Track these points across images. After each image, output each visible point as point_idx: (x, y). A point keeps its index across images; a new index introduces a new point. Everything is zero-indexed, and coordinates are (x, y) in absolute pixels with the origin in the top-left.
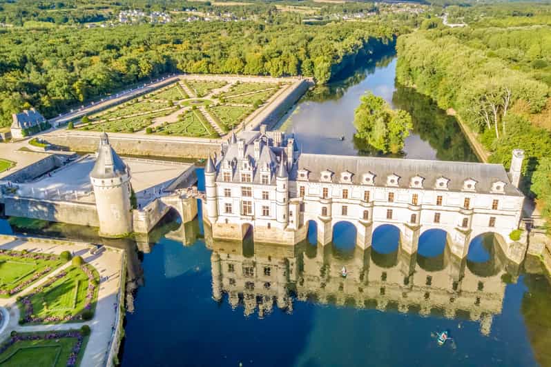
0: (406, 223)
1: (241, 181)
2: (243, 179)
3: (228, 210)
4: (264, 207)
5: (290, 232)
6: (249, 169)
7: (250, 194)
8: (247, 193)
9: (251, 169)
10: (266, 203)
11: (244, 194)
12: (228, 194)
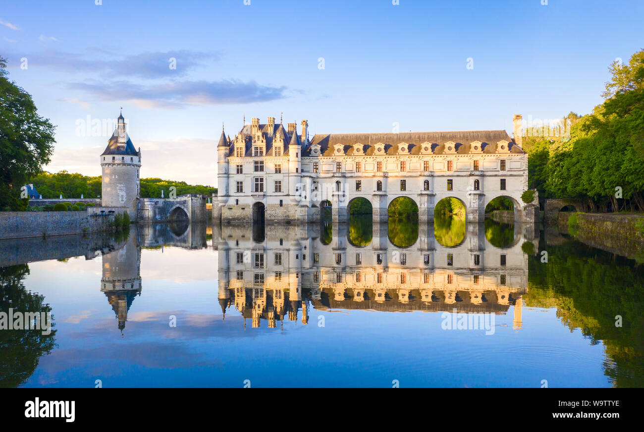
0: (420, 193)
1: (253, 155)
2: (256, 153)
3: (240, 188)
4: (276, 182)
5: (303, 209)
6: (262, 142)
7: (262, 169)
8: (259, 167)
9: (264, 141)
10: (278, 177)
11: (256, 169)
12: (240, 170)
